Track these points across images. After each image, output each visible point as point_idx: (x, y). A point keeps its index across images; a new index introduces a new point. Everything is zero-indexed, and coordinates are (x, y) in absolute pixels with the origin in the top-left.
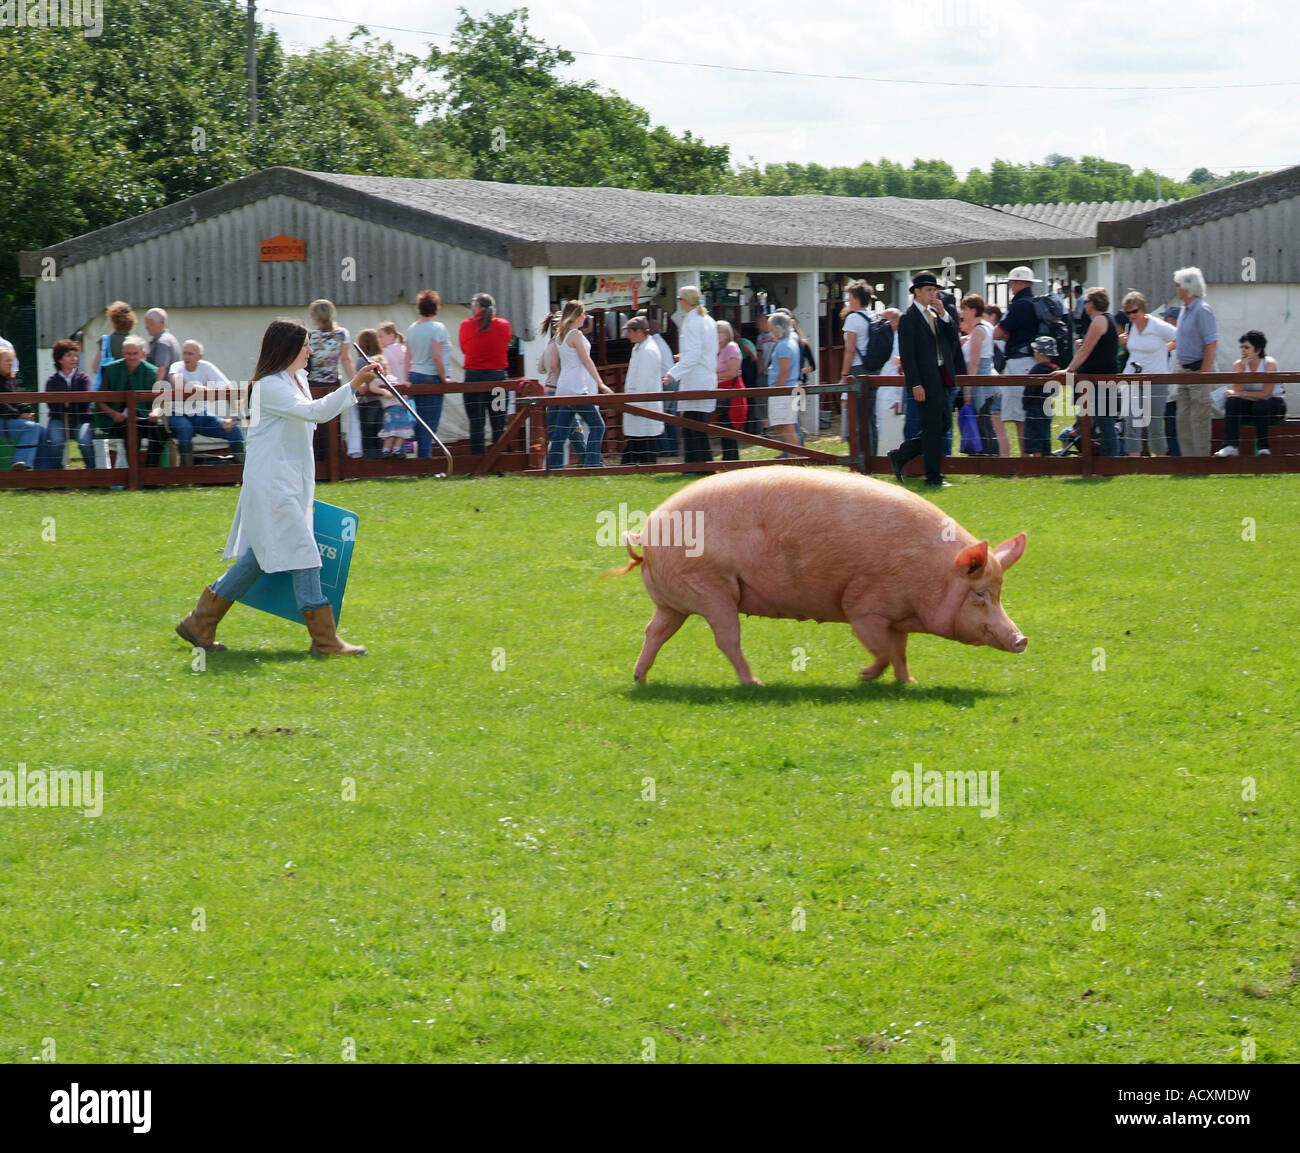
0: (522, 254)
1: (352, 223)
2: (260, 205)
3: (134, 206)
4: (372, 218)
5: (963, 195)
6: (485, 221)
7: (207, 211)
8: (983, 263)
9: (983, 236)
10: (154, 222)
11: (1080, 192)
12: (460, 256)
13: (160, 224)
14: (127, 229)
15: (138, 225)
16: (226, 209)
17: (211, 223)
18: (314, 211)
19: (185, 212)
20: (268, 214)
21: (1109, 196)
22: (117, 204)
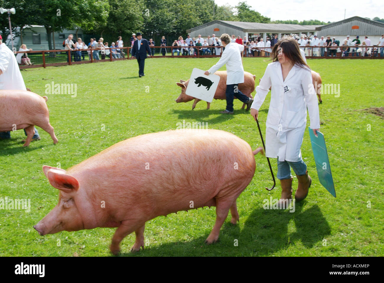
0: (244, 30)
1: (225, 27)
2: (210, 26)
3: (199, 25)
4: (227, 26)
5: (299, 24)
6: (241, 26)
7: (208, 25)
8: (301, 32)
9: (301, 29)
10: (202, 26)
11: (314, 24)
12: (237, 31)
13: (202, 27)
14: (198, 27)
15: (200, 27)
16: (210, 25)
17: (208, 26)
18: (221, 25)
19: (205, 25)
20: (215, 26)
21: (318, 25)
22: (198, 24)
